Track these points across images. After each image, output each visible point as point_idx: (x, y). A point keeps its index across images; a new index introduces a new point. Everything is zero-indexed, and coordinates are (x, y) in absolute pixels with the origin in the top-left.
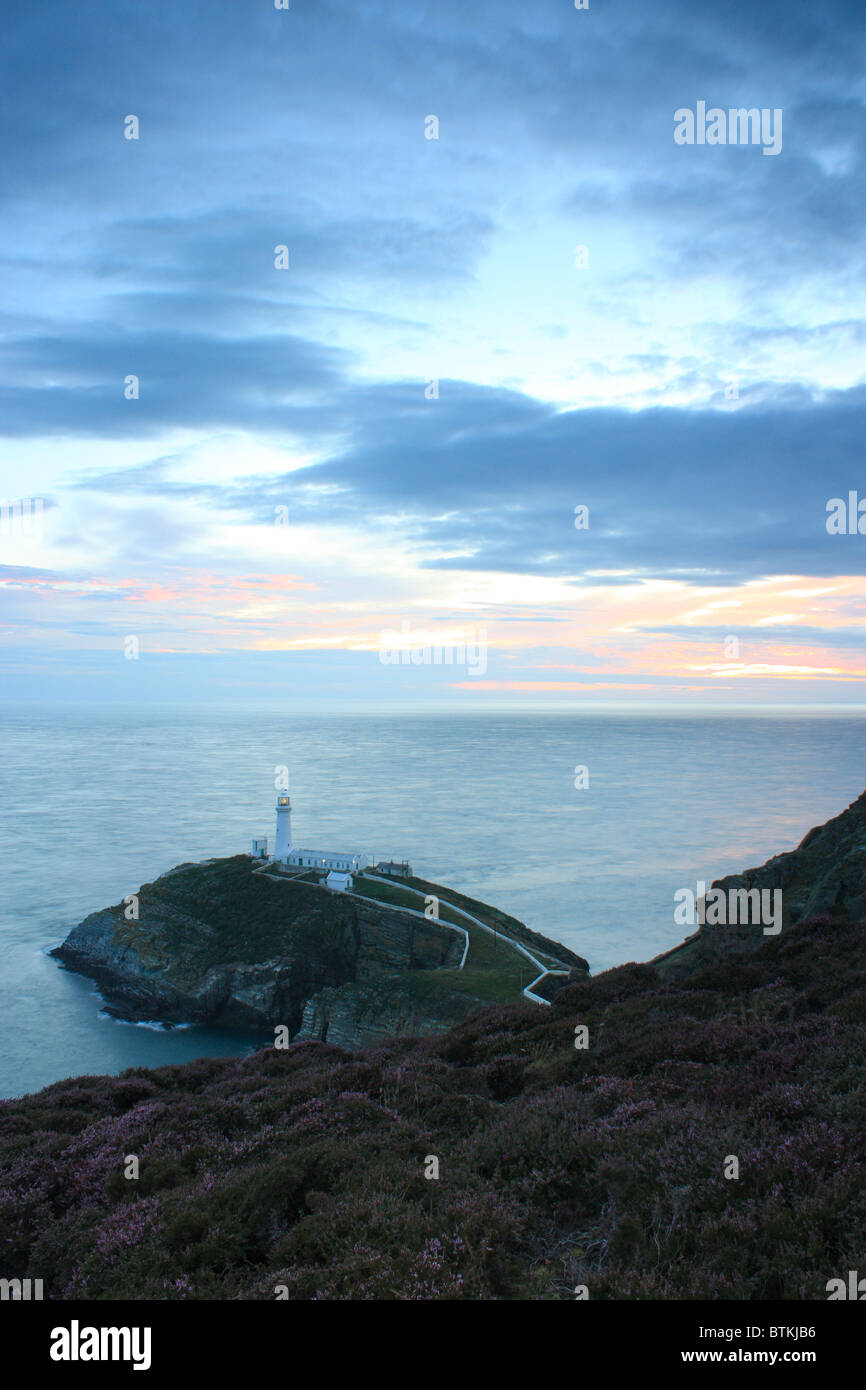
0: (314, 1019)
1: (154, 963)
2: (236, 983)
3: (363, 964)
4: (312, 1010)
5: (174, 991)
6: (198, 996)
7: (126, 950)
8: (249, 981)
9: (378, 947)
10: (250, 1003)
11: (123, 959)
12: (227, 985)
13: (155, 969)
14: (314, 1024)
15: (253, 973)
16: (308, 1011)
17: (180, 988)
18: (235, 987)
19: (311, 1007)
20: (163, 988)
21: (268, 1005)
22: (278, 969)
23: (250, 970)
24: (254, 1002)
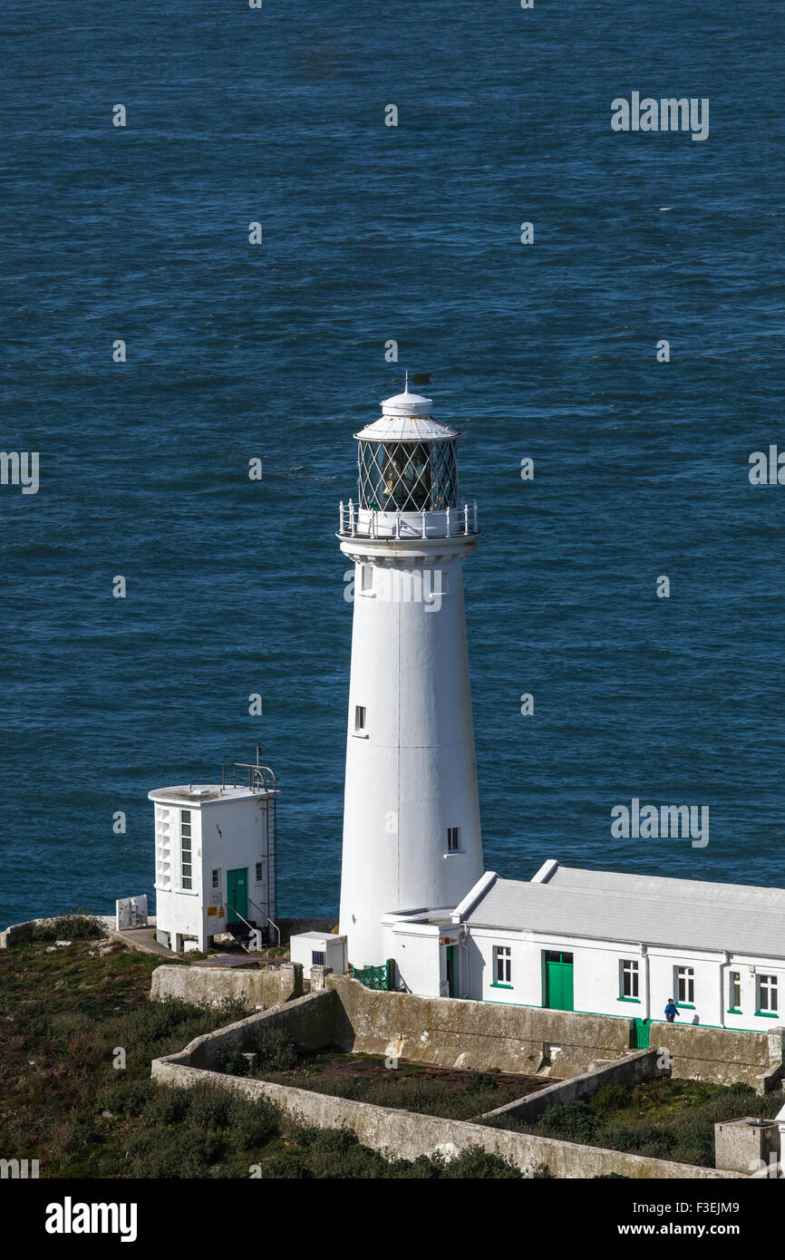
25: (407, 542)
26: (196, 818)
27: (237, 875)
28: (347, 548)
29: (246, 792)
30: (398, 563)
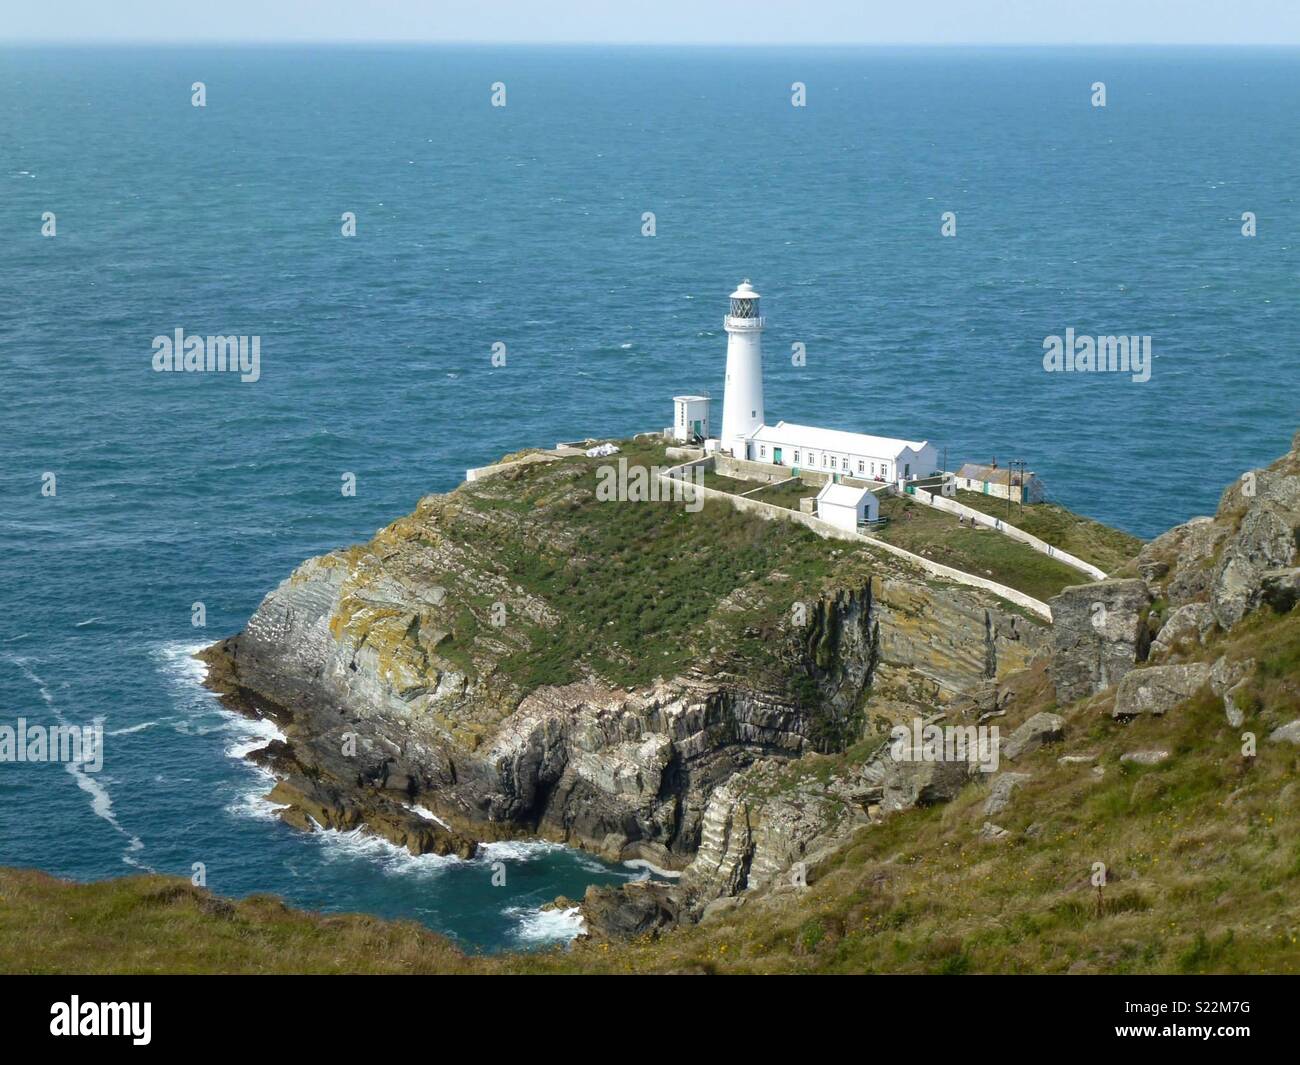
0: (726, 833)
1: (410, 679)
2: (582, 737)
3: (879, 710)
4: (725, 811)
5: (445, 745)
6: (494, 760)
7: (358, 646)
8: (609, 735)
9: (916, 670)
10: (607, 784)
11: (353, 666)
12: (556, 740)
13: (412, 693)
14: (725, 844)
15: (619, 715)
16: (716, 814)
17: (458, 740)
18: (579, 744)
19: (722, 804)
20: (425, 738)
21: (649, 790)
22: (676, 709)
23: (614, 707)
24: (618, 783)
25: (743, 327)
26: (685, 406)
27: (697, 423)
28: (727, 329)
29: (701, 398)
30: (740, 333)
